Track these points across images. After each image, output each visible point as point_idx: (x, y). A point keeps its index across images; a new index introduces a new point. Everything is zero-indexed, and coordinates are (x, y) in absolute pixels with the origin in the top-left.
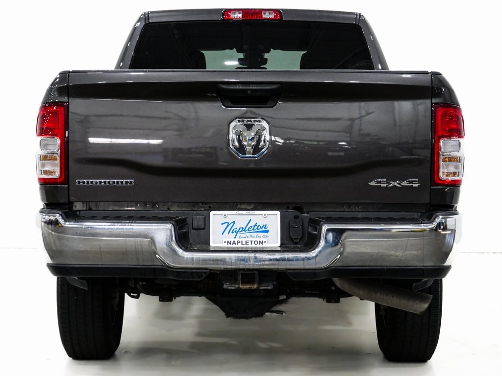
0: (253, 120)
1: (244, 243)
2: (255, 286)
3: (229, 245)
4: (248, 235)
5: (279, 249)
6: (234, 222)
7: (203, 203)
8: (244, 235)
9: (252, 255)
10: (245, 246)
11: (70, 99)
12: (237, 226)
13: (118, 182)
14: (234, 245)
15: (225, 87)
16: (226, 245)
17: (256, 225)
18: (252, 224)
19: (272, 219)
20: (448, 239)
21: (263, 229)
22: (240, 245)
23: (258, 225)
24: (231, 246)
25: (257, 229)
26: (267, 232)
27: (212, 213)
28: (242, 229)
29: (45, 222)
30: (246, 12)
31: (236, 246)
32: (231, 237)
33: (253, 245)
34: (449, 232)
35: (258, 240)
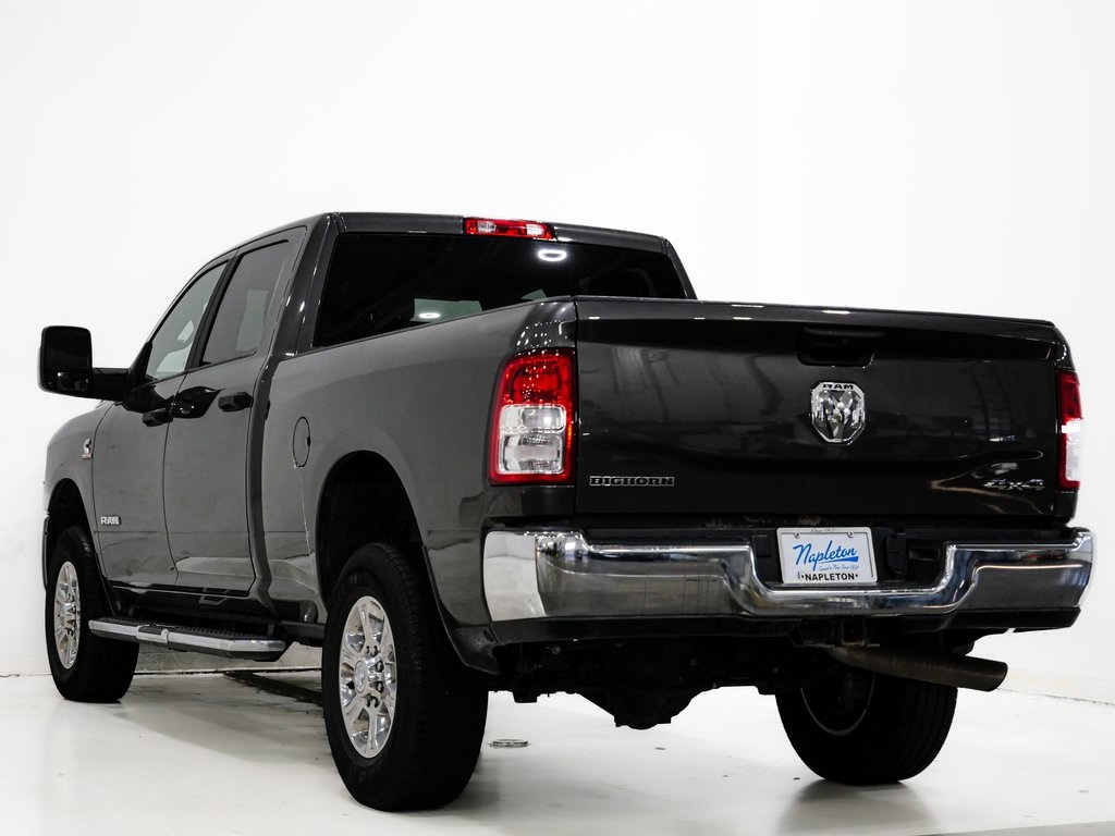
0: (843, 385)
1: (828, 577)
4: (831, 564)
5: (875, 584)
6: (810, 545)
7: (752, 516)
8: (825, 566)
10: (830, 581)
11: (578, 343)
12: (814, 551)
13: (651, 480)
14: (815, 581)
15: (813, 331)
16: (804, 581)
17: (839, 550)
18: (834, 548)
19: (859, 541)
21: (850, 556)
22: (823, 581)
23: (842, 549)
24: (812, 582)
25: (842, 555)
26: (856, 559)
27: (780, 530)
28: (822, 557)
29: (542, 551)
30: (502, 226)
31: (819, 582)
32: (808, 568)
33: (841, 581)
35: (847, 572)
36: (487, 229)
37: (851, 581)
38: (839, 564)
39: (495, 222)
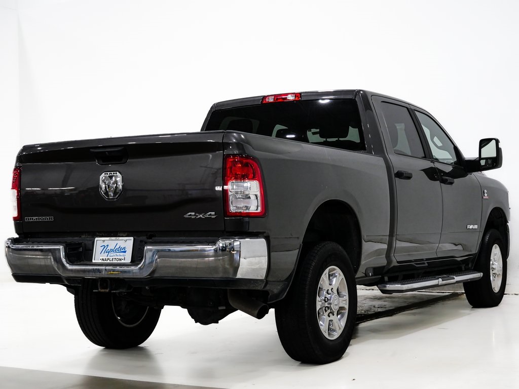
0: (112, 173)
2: (107, 290)
3: (103, 262)
4: (115, 254)
5: (130, 264)
6: (108, 245)
7: (99, 232)
8: (112, 255)
9: (104, 268)
10: (111, 262)
12: (109, 248)
13: (45, 218)
14: (105, 262)
16: (100, 261)
17: (120, 247)
18: (117, 247)
20: (236, 257)
21: (123, 250)
22: (109, 261)
25: (120, 250)
26: (125, 252)
27: (96, 239)
28: (112, 250)
31: (107, 262)
32: (104, 256)
33: (116, 262)
34: (235, 252)
36: (271, 100)
37: (120, 262)
38: (118, 254)
39: (275, 96)
